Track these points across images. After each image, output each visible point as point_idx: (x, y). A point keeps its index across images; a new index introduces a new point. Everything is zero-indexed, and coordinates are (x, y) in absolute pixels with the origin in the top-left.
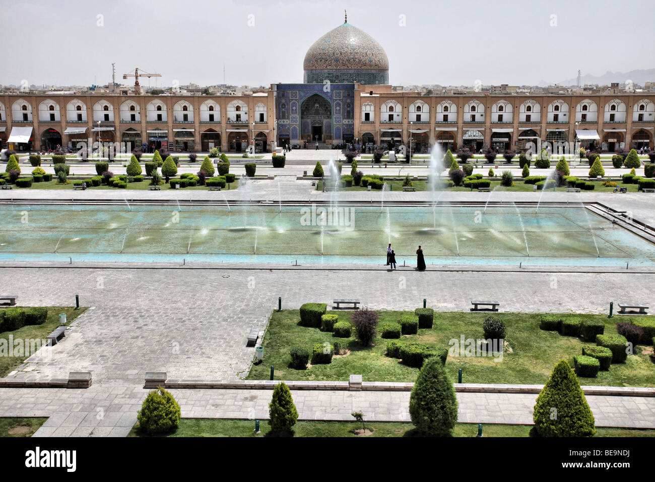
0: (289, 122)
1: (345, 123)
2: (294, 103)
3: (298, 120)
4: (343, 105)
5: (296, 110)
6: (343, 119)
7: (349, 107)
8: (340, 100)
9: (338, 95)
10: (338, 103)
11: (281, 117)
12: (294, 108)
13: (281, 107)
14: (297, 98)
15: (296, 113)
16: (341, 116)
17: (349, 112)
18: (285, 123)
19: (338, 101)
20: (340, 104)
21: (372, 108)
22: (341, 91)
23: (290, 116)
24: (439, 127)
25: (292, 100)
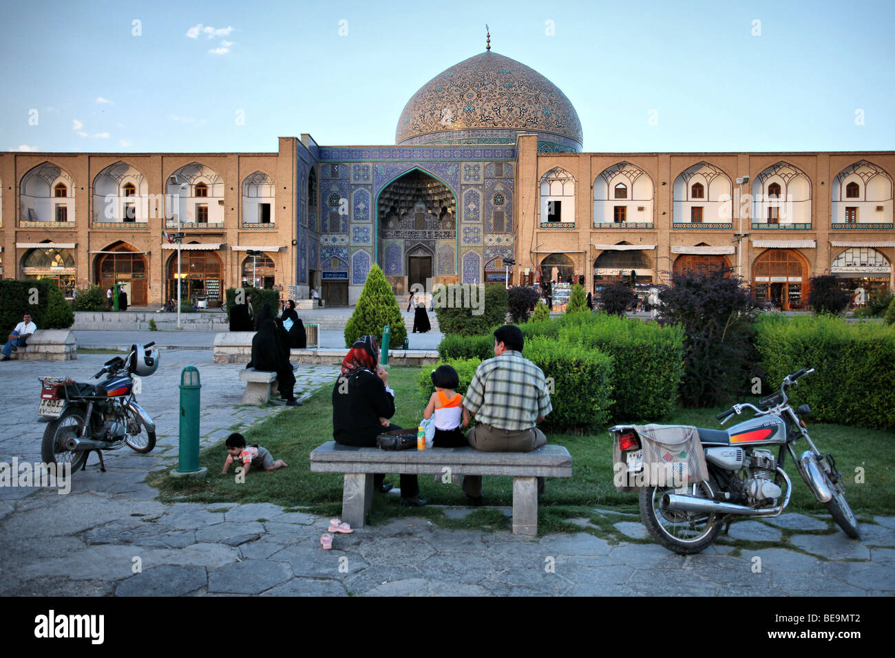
0: (347, 241)
1: (490, 244)
2: (361, 193)
3: (370, 235)
4: (487, 198)
5: (365, 210)
6: (485, 232)
7: (502, 203)
8: (477, 186)
9: (472, 172)
10: (472, 193)
11: (328, 228)
12: (361, 206)
13: (327, 202)
14: (370, 182)
15: (367, 218)
16: (481, 227)
17: (499, 217)
18: (337, 243)
19: (473, 188)
20: (476, 197)
21: (570, 188)
22: (481, 164)
23: (352, 226)
24: (761, 238)
25: (357, 186)
